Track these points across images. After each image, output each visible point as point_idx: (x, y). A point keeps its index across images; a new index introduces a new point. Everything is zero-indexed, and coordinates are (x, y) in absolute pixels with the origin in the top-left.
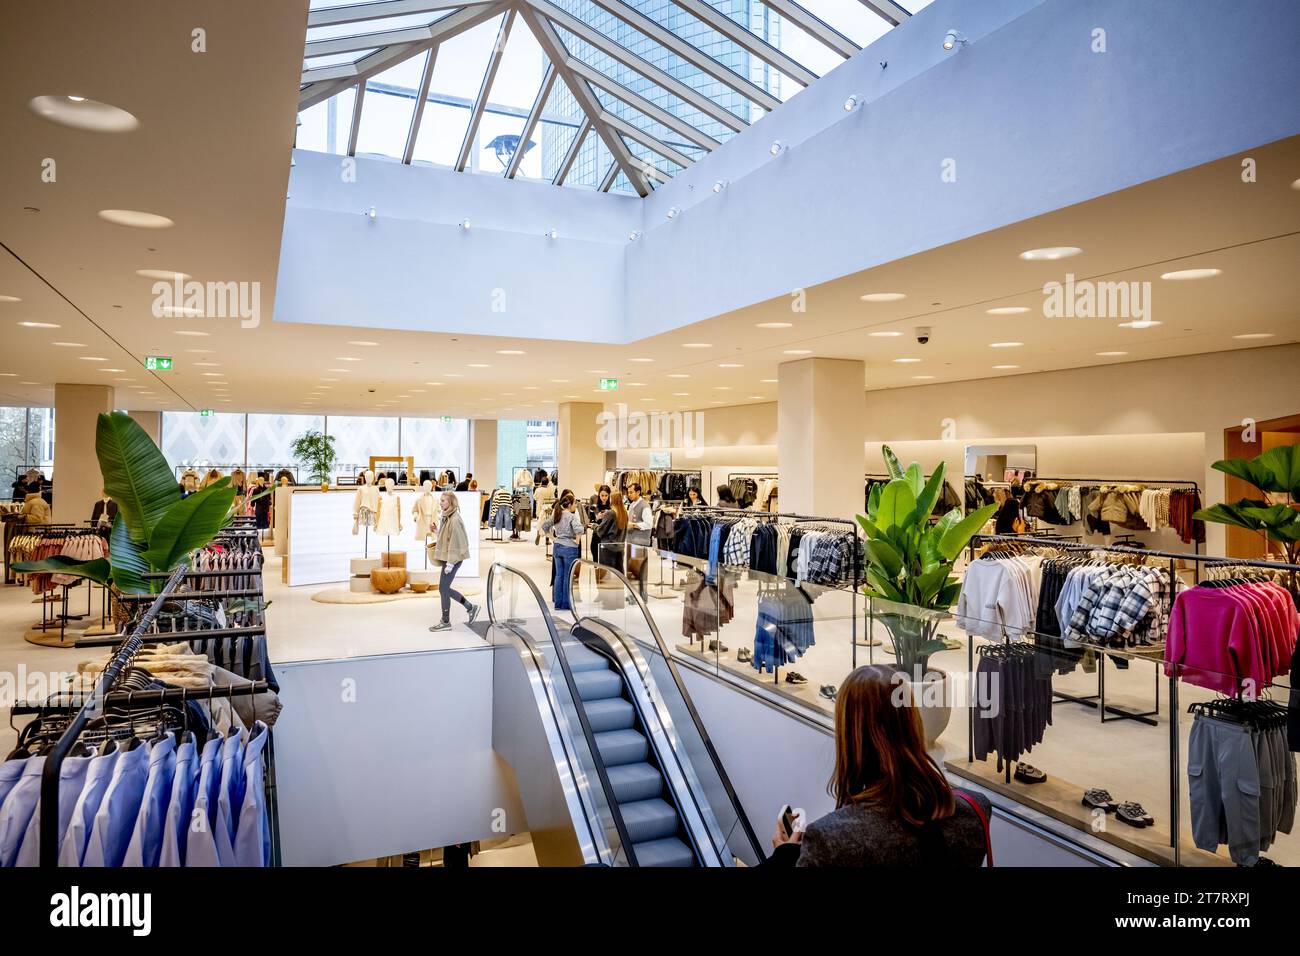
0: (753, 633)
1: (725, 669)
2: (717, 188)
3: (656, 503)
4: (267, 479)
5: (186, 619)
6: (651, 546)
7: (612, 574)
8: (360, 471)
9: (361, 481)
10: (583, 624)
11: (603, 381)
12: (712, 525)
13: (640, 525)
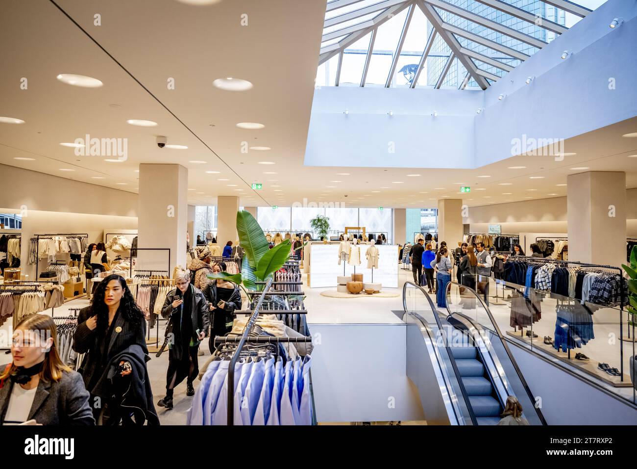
0: (554, 329)
1: (536, 347)
2: (528, 81)
3: (492, 252)
4: (300, 238)
5: (274, 303)
6: (490, 276)
7: (468, 290)
8: (340, 234)
9: (341, 238)
10: (453, 316)
11: (462, 188)
12: (527, 267)
13: (485, 265)
